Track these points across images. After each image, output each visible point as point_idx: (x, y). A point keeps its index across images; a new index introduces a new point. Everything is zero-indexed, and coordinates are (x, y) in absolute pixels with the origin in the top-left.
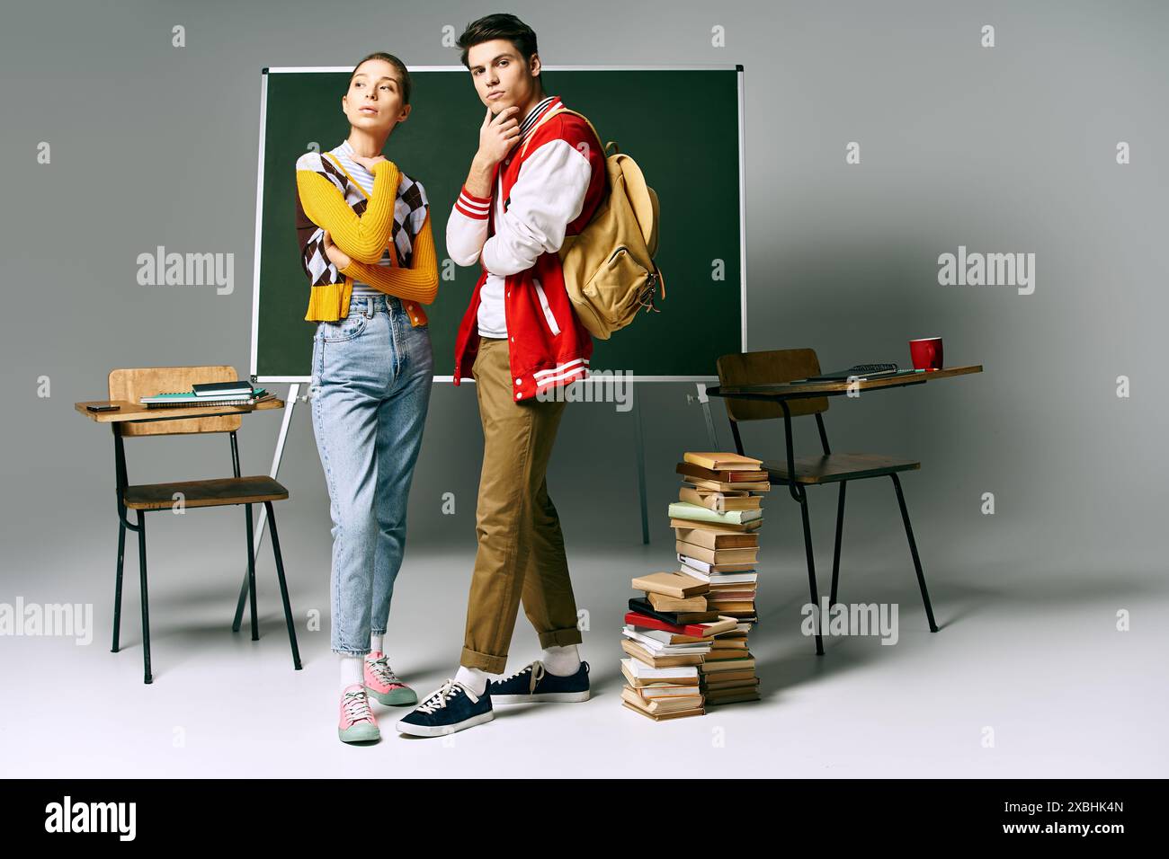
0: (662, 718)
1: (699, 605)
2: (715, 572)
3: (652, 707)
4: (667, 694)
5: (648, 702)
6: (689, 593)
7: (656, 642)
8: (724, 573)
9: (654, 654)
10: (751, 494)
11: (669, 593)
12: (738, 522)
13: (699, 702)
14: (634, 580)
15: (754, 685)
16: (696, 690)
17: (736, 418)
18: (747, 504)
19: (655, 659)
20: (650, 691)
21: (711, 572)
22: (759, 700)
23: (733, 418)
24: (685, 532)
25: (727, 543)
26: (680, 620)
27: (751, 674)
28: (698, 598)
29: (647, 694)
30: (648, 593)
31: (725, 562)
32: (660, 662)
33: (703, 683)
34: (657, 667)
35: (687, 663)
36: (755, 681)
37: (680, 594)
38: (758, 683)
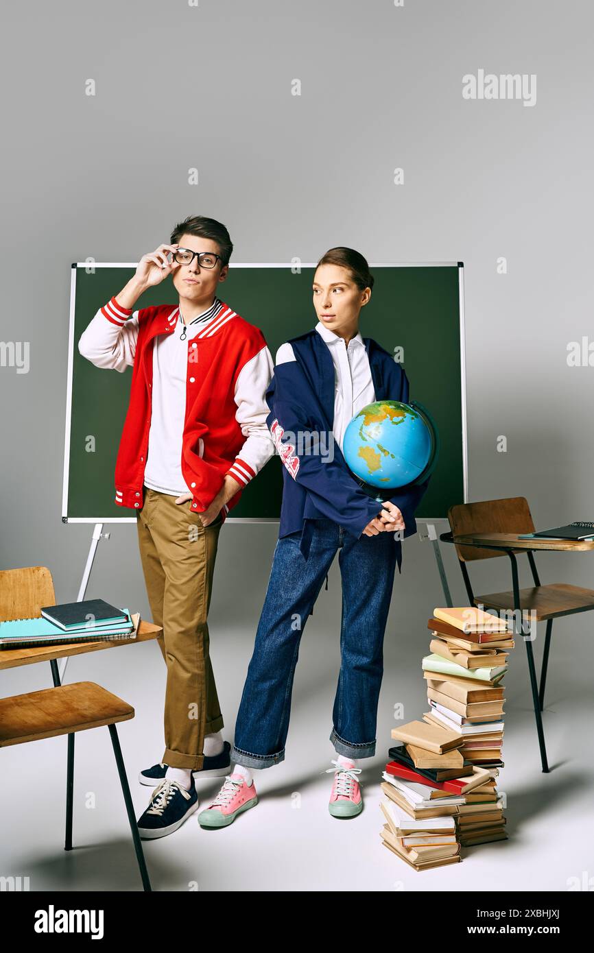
0: (422, 868)
1: (455, 761)
2: (467, 723)
3: (413, 856)
4: (426, 843)
5: (409, 850)
6: (446, 749)
7: (417, 794)
8: (475, 724)
9: (415, 807)
10: (499, 652)
11: (427, 748)
12: (488, 678)
13: (456, 850)
14: (393, 731)
15: (501, 825)
16: (453, 839)
17: (465, 559)
18: (495, 661)
19: (416, 811)
20: (410, 840)
21: (463, 724)
22: (507, 839)
23: (463, 560)
24: (437, 684)
25: (477, 698)
26: (439, 776)
27: (499, 816)
28: (453, 752)
29: (408, 842)
30: (406, 744)
31: (475, 715)
32: (420, 814)
33: (459, 832)
34: (417, 818)
35: (445, 814)
36: (503, 821)
37: (438, 750)
38: (505, 823)
